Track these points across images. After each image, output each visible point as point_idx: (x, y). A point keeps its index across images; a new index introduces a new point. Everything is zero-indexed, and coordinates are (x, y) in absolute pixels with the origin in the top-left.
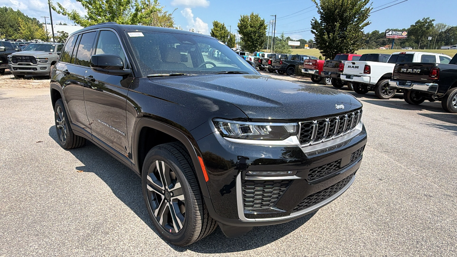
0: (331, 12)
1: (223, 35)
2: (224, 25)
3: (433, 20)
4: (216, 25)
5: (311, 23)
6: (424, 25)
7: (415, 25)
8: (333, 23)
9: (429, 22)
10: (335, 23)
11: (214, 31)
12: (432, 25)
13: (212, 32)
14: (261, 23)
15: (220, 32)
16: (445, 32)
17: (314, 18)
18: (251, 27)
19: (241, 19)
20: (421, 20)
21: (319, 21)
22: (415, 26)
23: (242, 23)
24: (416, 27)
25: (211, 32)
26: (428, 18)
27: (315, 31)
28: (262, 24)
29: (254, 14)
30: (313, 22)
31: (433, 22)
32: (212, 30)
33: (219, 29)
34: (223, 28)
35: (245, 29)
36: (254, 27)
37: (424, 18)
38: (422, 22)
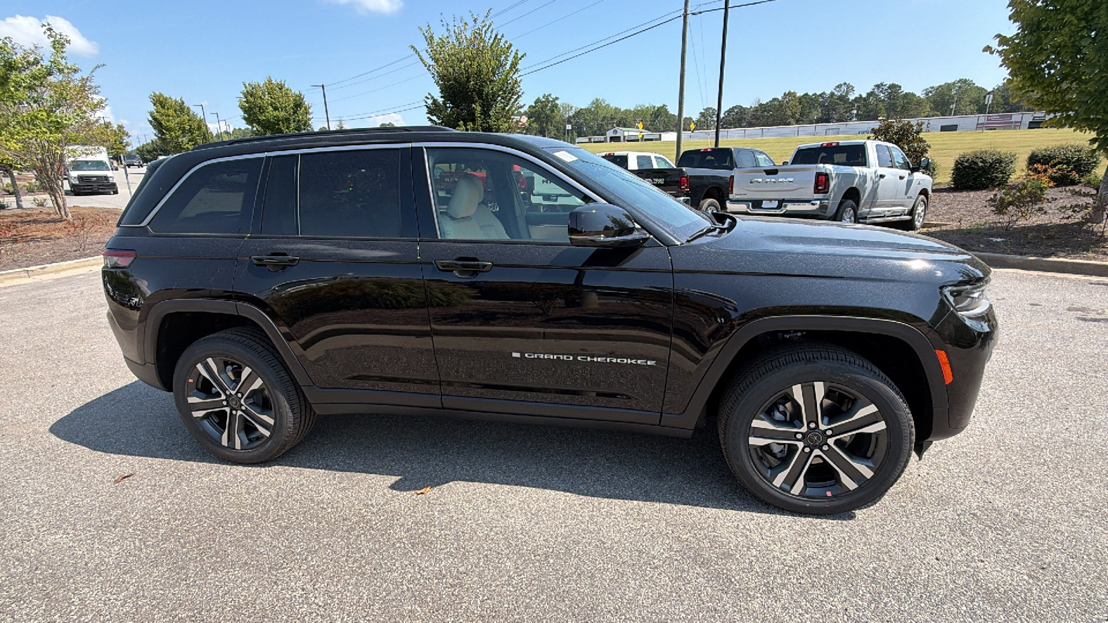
0: (460, 84)
1: (187, 127)
2: (183, 103)
3: (557, 98)
4: (161, 103)
5: (425, 104)
6: (547, 106)
7: (534, 105)
8: (469, 106)
9: (552, 101)
10: (473, 105)
11: (158, 117)
12: (556, 106)
13: (155, 119)
14: (295, 100)
15: (178, 119)
16: (573, 116)
17: (430, 94)
18: (276, 109)
19: (247, 92)
20: (541, 98)
21: (441, 100)
22: (534, 107)
23: (252, 99)
24: (537, 108)
25: (151, 119)
26: (550, 95)
27: (434, 118)
28: (298, 104)
29: (273, 82)
30: (430, 102)
31: (557, 102)
32: (151, 114)
33: (171, 112)
34: (181, 109)
35: (261, 113)
36: (282, 109)
37: (545, 95)
38: (544, 102)
